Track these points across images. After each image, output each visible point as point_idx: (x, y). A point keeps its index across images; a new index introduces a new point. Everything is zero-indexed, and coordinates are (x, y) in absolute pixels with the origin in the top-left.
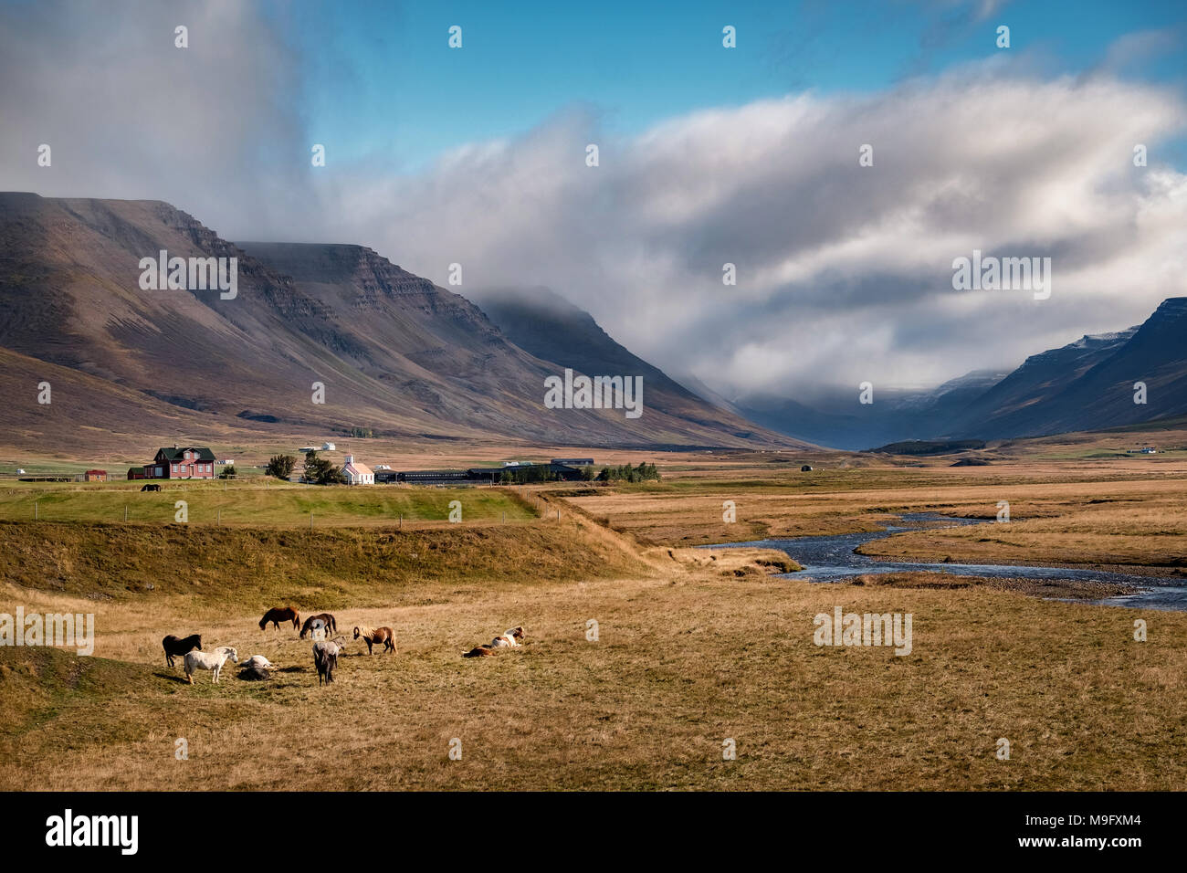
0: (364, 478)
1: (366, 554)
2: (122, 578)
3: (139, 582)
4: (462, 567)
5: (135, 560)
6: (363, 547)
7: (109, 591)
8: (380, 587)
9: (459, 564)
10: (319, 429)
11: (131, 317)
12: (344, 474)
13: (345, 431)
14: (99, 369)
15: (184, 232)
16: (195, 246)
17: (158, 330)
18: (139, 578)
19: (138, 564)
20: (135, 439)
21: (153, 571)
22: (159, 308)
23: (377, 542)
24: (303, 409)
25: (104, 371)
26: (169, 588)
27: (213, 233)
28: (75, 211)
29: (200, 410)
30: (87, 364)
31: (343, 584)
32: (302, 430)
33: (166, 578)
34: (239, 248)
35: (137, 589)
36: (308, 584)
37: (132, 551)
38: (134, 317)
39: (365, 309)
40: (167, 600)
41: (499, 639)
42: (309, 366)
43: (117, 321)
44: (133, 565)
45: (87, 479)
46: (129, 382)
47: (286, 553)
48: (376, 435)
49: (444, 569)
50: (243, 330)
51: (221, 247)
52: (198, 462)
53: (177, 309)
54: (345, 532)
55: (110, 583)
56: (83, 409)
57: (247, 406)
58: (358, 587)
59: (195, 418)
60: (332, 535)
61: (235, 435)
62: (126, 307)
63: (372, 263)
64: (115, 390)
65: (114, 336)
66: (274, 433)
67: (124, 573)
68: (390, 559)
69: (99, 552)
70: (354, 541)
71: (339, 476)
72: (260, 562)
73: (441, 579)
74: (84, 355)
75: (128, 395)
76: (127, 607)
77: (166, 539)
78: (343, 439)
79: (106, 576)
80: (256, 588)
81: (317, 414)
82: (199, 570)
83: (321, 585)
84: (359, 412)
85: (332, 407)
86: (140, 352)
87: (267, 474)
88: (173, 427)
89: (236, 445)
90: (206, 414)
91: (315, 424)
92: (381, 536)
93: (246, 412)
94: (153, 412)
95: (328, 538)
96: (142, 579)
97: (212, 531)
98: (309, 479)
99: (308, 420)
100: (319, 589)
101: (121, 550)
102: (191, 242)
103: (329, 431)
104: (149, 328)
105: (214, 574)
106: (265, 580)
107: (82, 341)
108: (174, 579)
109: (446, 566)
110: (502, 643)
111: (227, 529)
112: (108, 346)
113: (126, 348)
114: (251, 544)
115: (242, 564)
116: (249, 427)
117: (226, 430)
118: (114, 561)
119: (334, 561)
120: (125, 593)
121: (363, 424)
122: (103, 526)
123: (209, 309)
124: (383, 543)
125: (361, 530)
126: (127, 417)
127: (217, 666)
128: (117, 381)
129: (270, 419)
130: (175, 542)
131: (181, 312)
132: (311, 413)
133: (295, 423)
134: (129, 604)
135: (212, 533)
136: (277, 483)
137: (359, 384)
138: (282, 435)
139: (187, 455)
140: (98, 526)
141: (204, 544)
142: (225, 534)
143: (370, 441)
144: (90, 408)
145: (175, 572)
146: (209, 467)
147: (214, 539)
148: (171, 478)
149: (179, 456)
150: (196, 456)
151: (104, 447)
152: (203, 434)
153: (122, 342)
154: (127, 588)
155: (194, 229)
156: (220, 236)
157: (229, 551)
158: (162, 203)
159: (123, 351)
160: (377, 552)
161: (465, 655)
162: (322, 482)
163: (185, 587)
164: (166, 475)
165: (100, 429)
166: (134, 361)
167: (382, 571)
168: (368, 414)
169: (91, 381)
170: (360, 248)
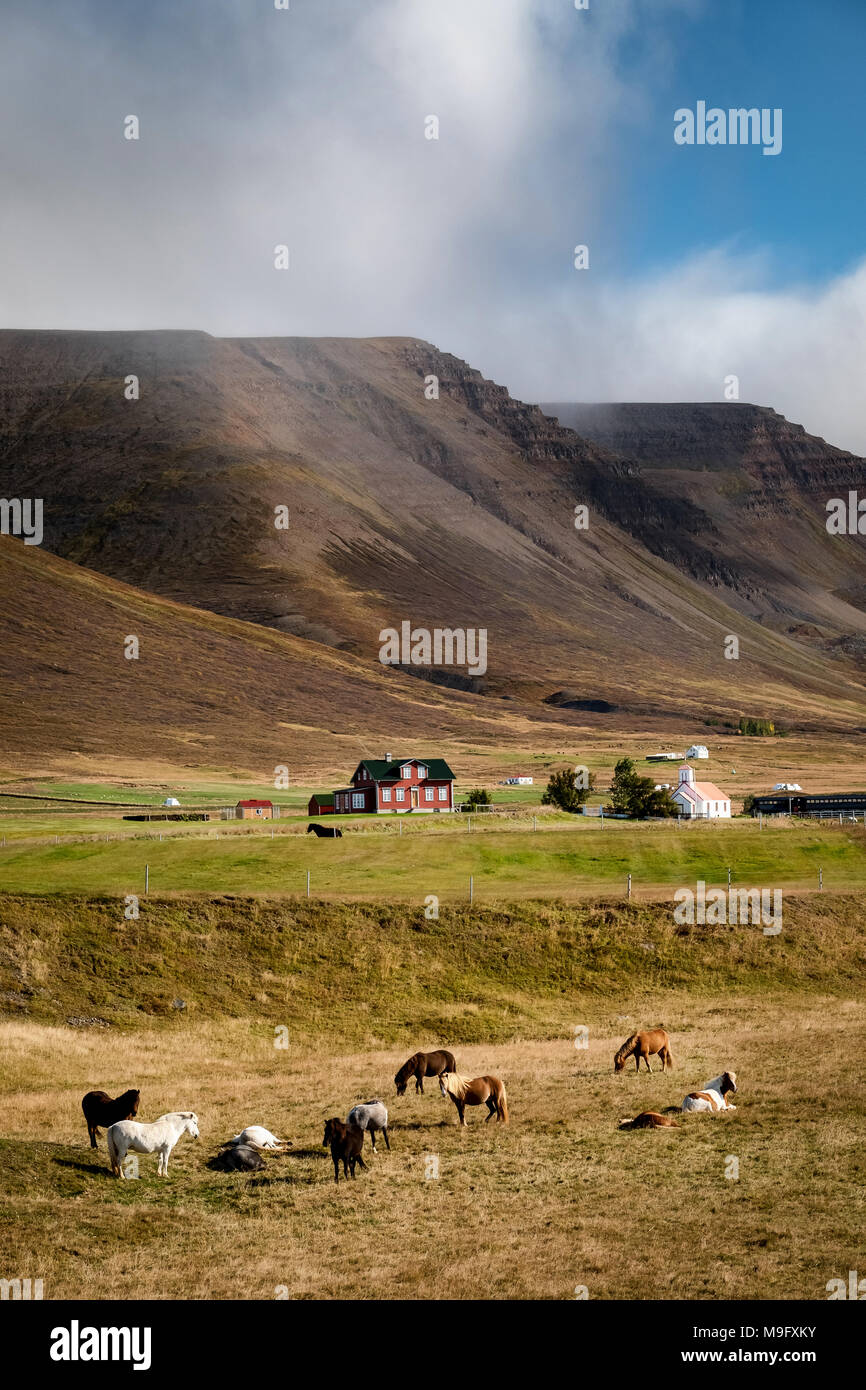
0: (713, 807)
1: (563, 944)
2: (132, 990)
3: (161, 996)
4: (731, 967)
5: (158, 958)
6: (559, 933)
7: (107, 1012)
8: (583, 1001)
9: (726, 960)
10: (682, 723)
11: (365, 537)
12: (677, 800)
13: (728, 725)
14: (310, 626)
15: (452, 390)
16: (470, 414)
17: (410, 557)
18: (161, 990)
19: (161, 966)
20: (370, 743)
21: (187, 978)
22: (412, 521)
23: (584, 924)
24: (657, 687)
25: (319, 627)
26: (215, 1006)
27: (503, 390)
28: (269, 359)
29: (481, 692)
30: (287, 618)
31: (518, 998)
32: (655, 725)
33: (210, 989)
34: (546, 414)
35: (157, 1009)
36: (457, 998)
37: (155, 944)
38: (368, 537)
39: (764, 515)
40: (206, 1028)
41: (694, 1096)
42: (669, 615)
43: (340, 544)
44: (153, 968)
45: (239, 815)
46: (361, 647)
47: (420, 944)
48: (781, 730)
49: (699, 969)
50: (554, 554)
51: (514, 414)
52: (424, 784)
53: (443, 522)
54: (534, 908)
55: (110, 998)
56: (283, 695)
57: (561, 684)
58: (543, 1003)
59: (471, 706)
60: (505, 912)
61: (537, 735)
62: (357, 521)
63: (774, 435)
64: (338, 662)
65: (335, 568)
66: (607, 729)
67: (136, 981)
68: (605, 953)
69: (94, 945)
70: (545, 923)
71: (667, 804)
72: (375, 960)
73: (694, 988)
74: (285, 602)
75: (359, 669)
76: (133, 1041)
77: (214, 921)
78: (724, 740)
79: (102, 984)
80: (365, 1006)
81: (679, 696)
82: (267, 976)
83: (479, 1000)
84: (752, 692)
85: (708, 684)
86: (379, 596)
87: (545, 801)
88: (434, 722)
89: (540, 752)
90: (490, 700)
91: (678, 714)
92: (593, 912)
93: (560, 693)
94: (402, 698)
95: (497, 917)
96: (166, 993)
97: (293, 907)
98: (619, 810)
99: (664, 708)
100: (473, 1008)
101: (135, 943)
102: (464, 407)
103: (701, 725)
104: (394, 554)
105: (292, 981)
106: (381, 992)
107: (282, 579)
108: (223, 991)
109: (702, 965)
110: (700, 1104)
111: (322, 904)
112: (325, 586)
113: (357, 589)
114: (362, 930)
115: (344, 964)
116: (563, 721)
117: (522, 725)
118: (119, 961)
119: (505, 956)
120: (134, 1015)
121: (759, 712)
122: (105, 901)
123: (496, 520)
124: (595, 926)
125: (558, 904)
126: (355, 706)
127: (164, 1147)
128: (341, 646)
129: (601, 706)
130: (230, 927)
131: (448, 527)
132: (671, 694)
133: (642, 712)
134: (139, 1034)
135: (294, 911)
136: (557, 817)
137: (754, 643)
138: (619, 734)
139: (406, 772)
140: (97, 901)
141: (280, 930)
142: (317, 913)
143: (771, 741)
144: (294, 692)
145: (225, 979)
146: (443, 793)
147: (298, 922)
148: (379, 811)
149: (391, 773)
150: (422, 773)
151: (316, 759)
152: (483, 734)
153: (350, 580)
154: (140, 1007)
155: (470, 384)
156: (513, 395)
157: (323, 941)
158: (414, 341)
159: (352, 594)
160: (584, 940)
161: (623, 1127)
162: (639, 814)
163: (240, 1005)
164: (371, 807)
165: (311, 729)
166: (371, 611)
167: (589, 974)
168: (770, 695)
169: (296, 645)
170: (755, 409)
